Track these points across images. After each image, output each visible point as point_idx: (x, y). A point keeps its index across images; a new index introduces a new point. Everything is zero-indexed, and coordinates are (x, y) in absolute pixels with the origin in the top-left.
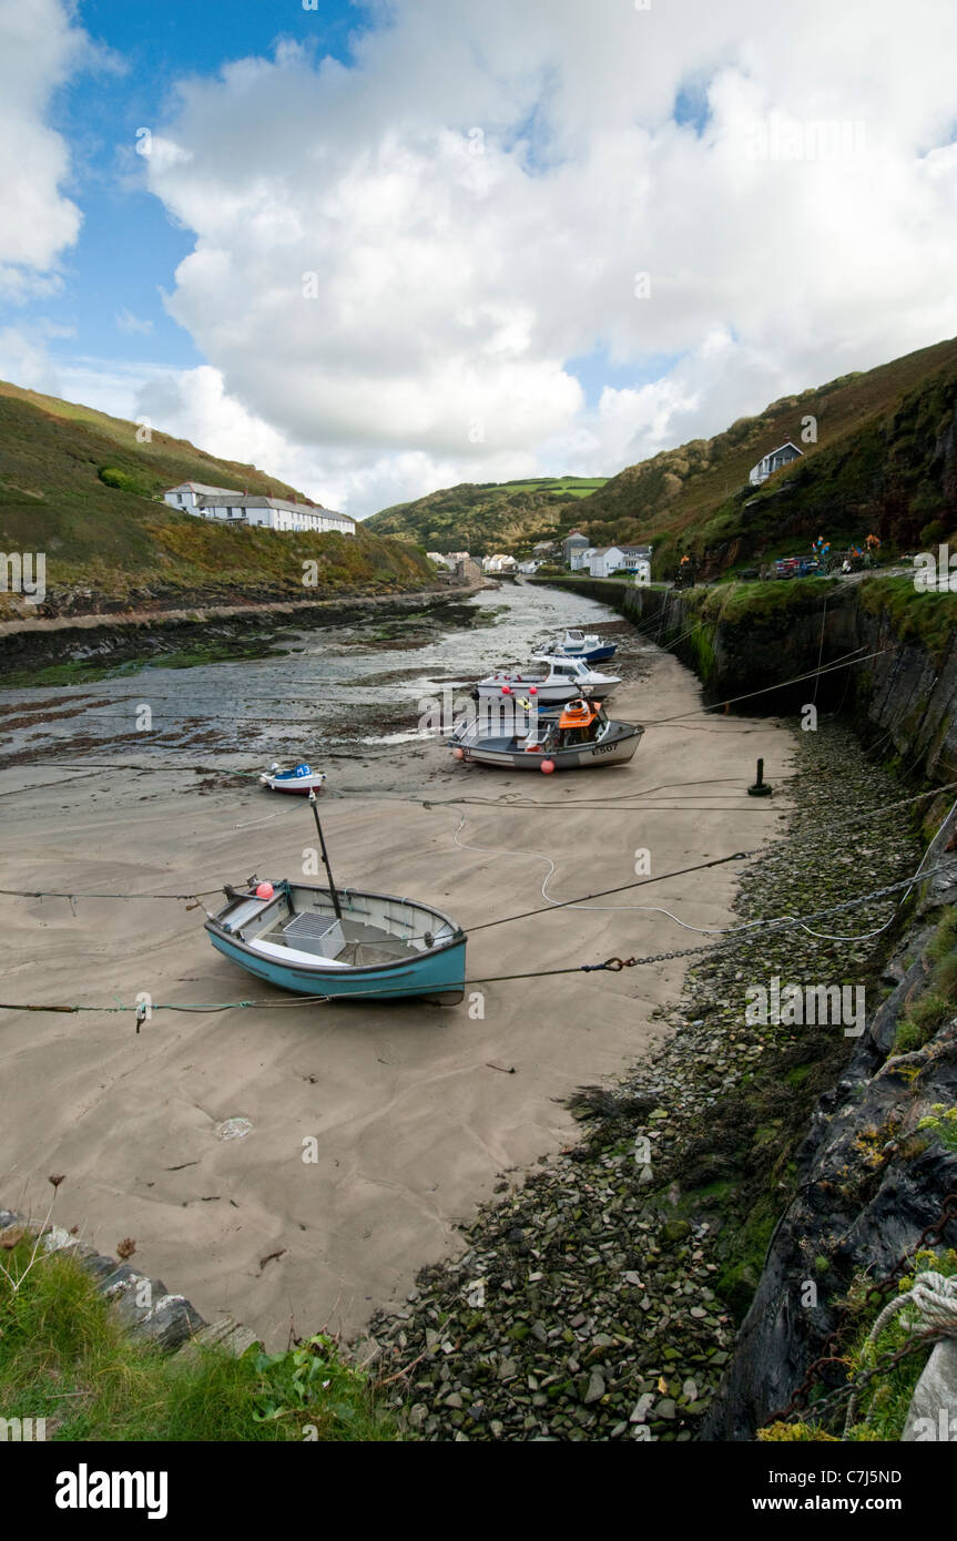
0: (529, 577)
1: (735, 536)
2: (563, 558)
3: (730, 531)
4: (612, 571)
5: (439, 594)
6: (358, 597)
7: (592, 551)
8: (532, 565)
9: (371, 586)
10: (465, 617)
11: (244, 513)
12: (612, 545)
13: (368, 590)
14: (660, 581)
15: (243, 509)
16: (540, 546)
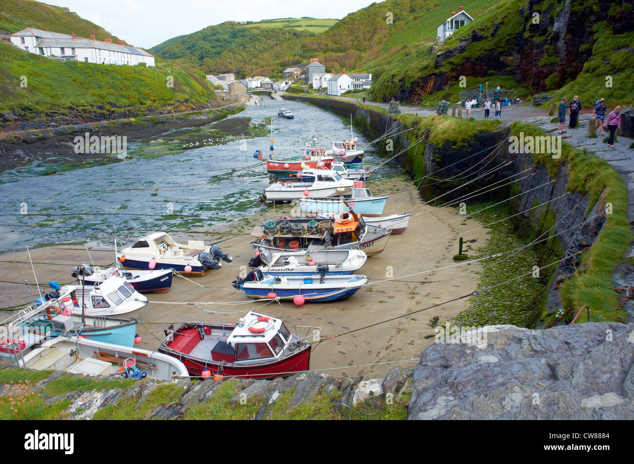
0: (282, 93)
1: (431, 75)
2: (307, 79)
3: (427, 72)
4: (344, 91)
5: (220, 108)
6: (161, 113)
7: (329, 76)
8: (284, 84)
9: (170, 105)
11: (74, 52)
12: (344, 73)
13: (169, 108)
14: (380, 102)
15: (73, 49)
16: (288, 70)
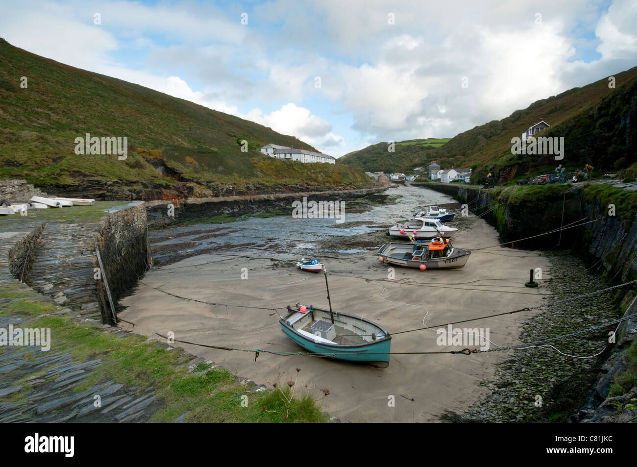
0: (411, 183)
1: (515, 164)
2: (428, 174)
3: (513, 162)
4: (452, 180)
5: (370, 189)
6: (335, 190)
7: (442, 171)
8: (413, 177)
9: (341, 186)
10: (382, 200)
11: (291, 156)
12: (452, 169)
14: (476, 185)
15: (291, 154)
16: (417, 169)
